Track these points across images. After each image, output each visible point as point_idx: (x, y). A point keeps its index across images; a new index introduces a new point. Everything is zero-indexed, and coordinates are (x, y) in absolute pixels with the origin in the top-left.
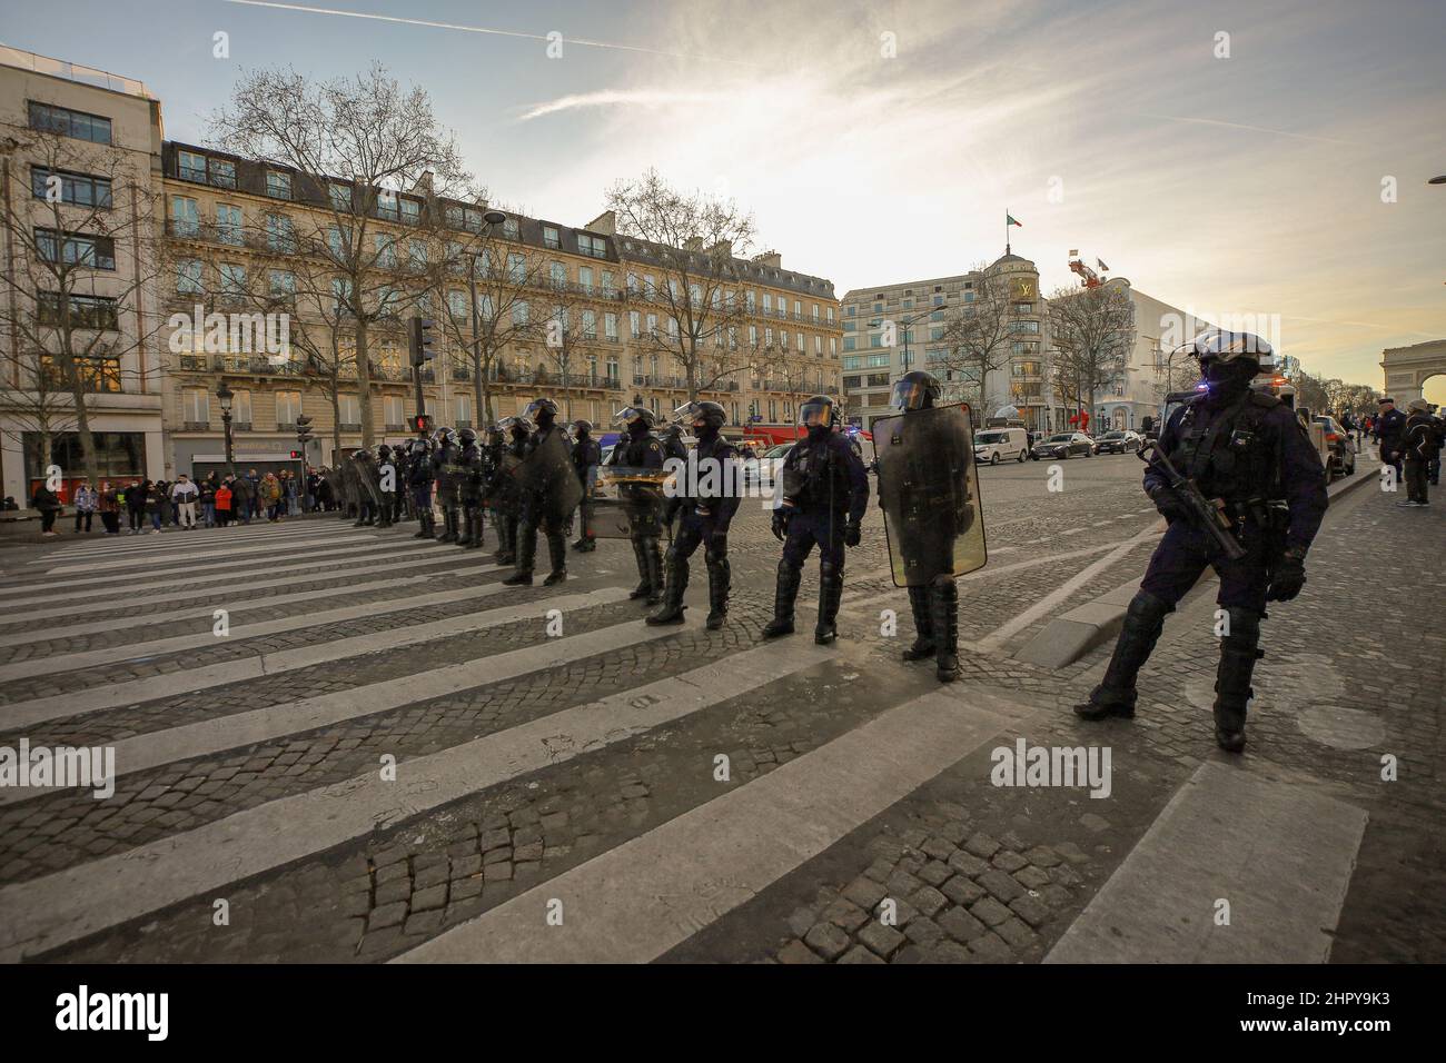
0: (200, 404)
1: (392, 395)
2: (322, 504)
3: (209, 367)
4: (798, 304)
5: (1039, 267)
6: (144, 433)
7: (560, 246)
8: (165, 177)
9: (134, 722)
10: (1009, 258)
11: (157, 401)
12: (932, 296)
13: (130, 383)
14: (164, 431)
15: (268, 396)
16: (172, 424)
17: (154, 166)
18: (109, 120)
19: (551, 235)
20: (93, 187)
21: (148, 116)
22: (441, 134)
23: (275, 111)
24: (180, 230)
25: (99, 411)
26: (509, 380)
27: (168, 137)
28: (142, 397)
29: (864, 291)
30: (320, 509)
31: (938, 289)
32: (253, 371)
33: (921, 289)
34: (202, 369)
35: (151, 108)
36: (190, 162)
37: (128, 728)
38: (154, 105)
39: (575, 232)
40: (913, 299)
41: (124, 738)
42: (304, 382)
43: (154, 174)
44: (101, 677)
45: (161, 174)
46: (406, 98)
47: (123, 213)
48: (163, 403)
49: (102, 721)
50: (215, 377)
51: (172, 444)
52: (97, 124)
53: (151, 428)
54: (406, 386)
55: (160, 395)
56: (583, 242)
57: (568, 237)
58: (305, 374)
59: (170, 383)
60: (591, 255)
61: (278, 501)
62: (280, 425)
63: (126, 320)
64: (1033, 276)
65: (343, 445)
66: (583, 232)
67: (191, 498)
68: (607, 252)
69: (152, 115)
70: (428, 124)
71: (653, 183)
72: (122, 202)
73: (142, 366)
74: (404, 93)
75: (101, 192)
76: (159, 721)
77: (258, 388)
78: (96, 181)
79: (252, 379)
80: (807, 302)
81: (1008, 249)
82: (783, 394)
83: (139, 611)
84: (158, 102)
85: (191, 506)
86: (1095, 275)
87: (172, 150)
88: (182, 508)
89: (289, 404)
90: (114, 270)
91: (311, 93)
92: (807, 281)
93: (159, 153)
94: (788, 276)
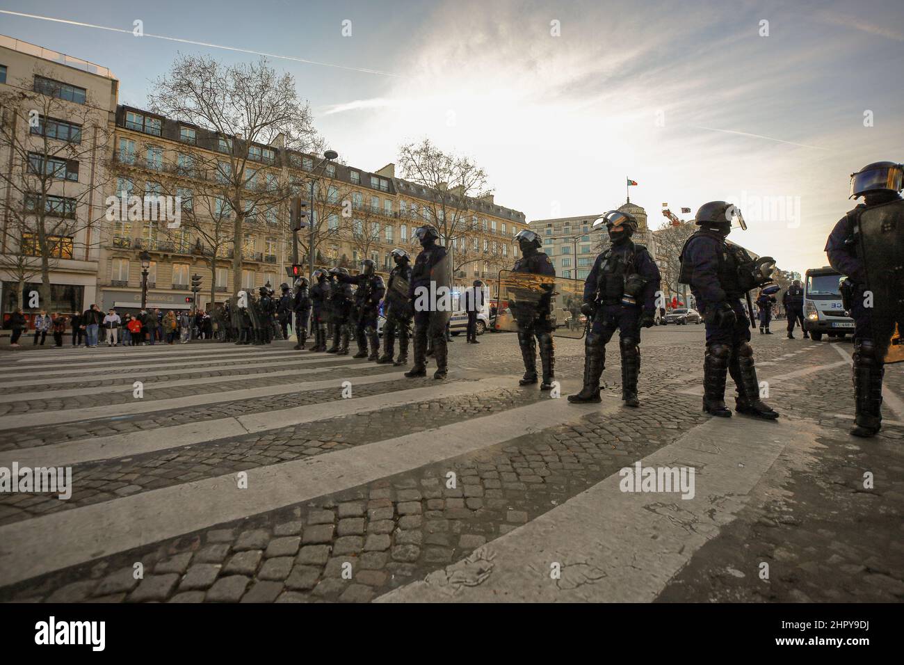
0: (123, 269)
1: (248, 270)
2: (204, 334)
3: (131, 246)
4: (503, 226)
5: (647, 211)
6: (83, 286)
7: (360, 182)
8: (116, 126)
9: (135, 476)
10: (629, 205)
11: (95, 266)
12: (582, 226)
13: (79, 252)
14: (97, 285)
15: (168, 266)
16: (103, 281)
17: (110, 119)
18: (85, 90)
19: (355, 176)
20: (70, 128)
21: (110, 89)
22: (300, 102)
23: (197, 82)
24: (123, 158)
25: (56, 270)
26: (323, 264)
27: (120, 102)
28: (87, 263)
29: (540, 222)
30: (202, 338)
31: (585, 222)
32: (160, 250)
33: (574, 222)
34: (127, 247)
35: (113, 84)
36: (132, 119)
37: (130, 483)
38: (115, 83)
39: (370, 175)
40: (570, 227)
41: (130, 494)
42: (192, 258)
43: (110, 123)
44: (83, 431)
45: (114, 124)
46: (281, 79)
47: (87, 145)
48: (99, 267)
49: (94, 473)
50: (135, 252)
51: (101, 294)
52: (77, 92)
53: (89, 283)
54: (257, 264)
55: (98, 262)
56: (374, 181)
57: (365, 178)
58: (193, 253)
59: (105, 254)
60: (379, 189)
61: (175, 330)
62: (174, 285)
63: (81, 211)
64: (643, 216)
65: (216, 300)
66: (375, 175)
67: (115, 325)
68: (388, 188)
69: (112, 88)
70: (293, 96)
71: (426, 143)
72: (87, 137)
73: (88, 242)
74: (279, 76)
75: (74, 132)
76: (161, 476)
77: (162, 261)
78: (72, 126)
79: (159, 255)
80: (510, 225)
81: (628, 200)
82: (493, 281)
83: (100, 384)
84: (117, 81)
85: (115, 330)
86: (677, 219)
87: (123, 110)
88: (109, 332)
89: (182, 273)
90: (77, 181)
91: (220, 72)
92: (509, 212)
93: (115, 111)
94: (499, 209)
